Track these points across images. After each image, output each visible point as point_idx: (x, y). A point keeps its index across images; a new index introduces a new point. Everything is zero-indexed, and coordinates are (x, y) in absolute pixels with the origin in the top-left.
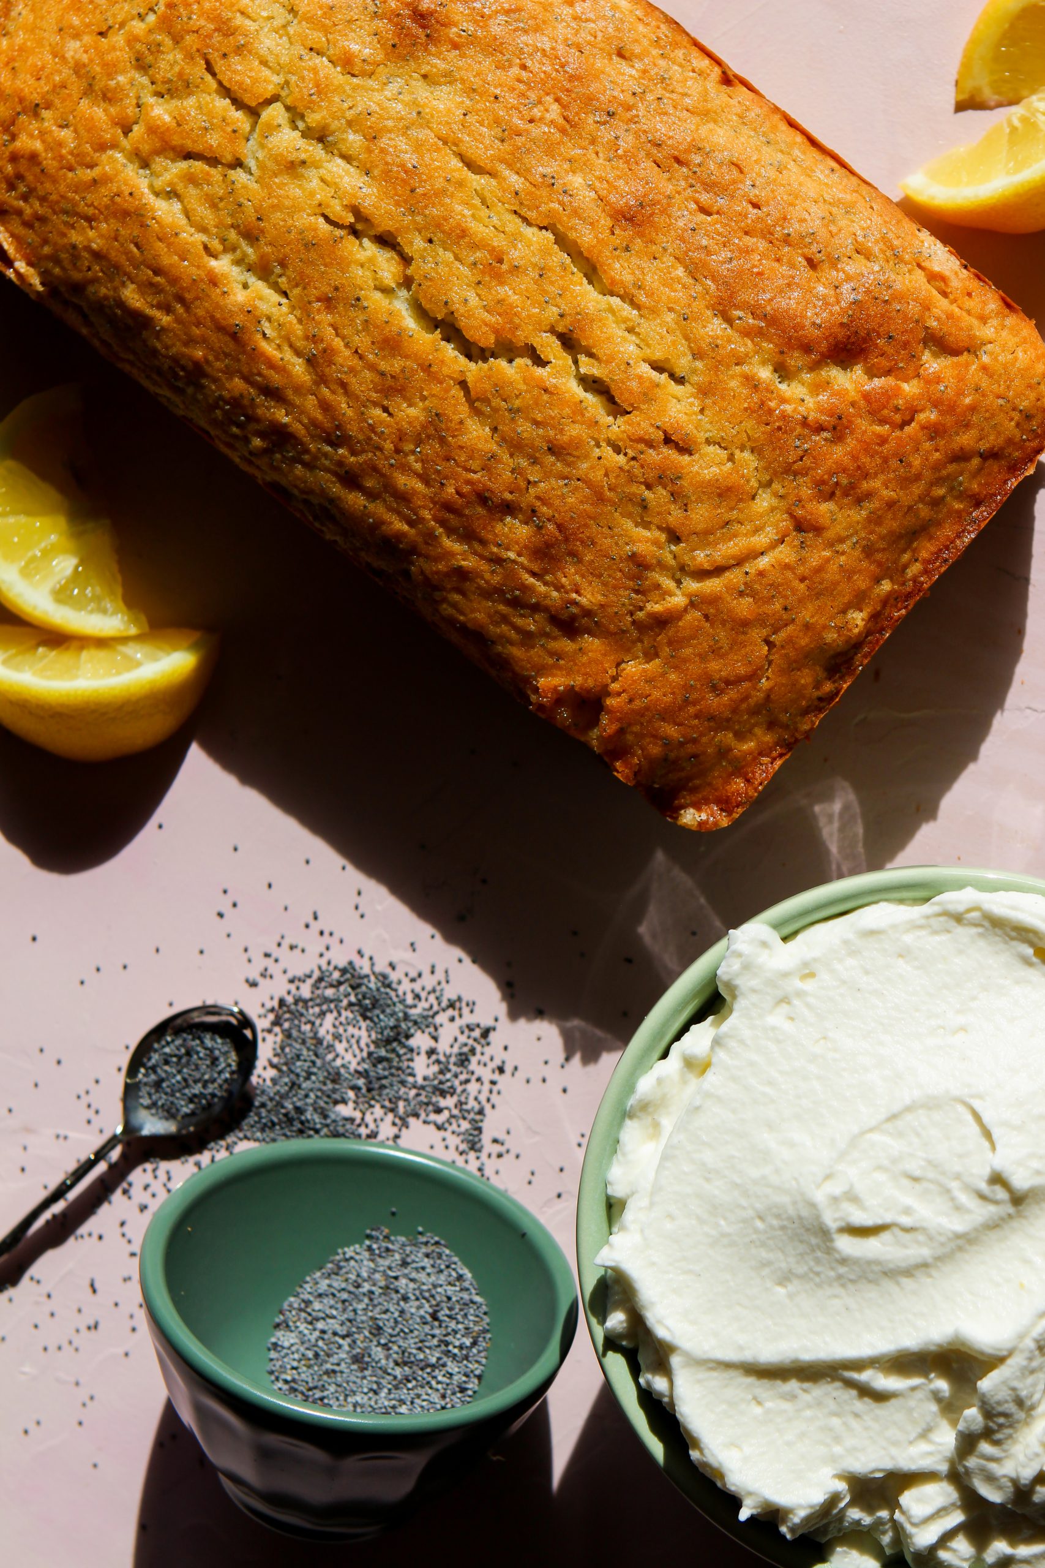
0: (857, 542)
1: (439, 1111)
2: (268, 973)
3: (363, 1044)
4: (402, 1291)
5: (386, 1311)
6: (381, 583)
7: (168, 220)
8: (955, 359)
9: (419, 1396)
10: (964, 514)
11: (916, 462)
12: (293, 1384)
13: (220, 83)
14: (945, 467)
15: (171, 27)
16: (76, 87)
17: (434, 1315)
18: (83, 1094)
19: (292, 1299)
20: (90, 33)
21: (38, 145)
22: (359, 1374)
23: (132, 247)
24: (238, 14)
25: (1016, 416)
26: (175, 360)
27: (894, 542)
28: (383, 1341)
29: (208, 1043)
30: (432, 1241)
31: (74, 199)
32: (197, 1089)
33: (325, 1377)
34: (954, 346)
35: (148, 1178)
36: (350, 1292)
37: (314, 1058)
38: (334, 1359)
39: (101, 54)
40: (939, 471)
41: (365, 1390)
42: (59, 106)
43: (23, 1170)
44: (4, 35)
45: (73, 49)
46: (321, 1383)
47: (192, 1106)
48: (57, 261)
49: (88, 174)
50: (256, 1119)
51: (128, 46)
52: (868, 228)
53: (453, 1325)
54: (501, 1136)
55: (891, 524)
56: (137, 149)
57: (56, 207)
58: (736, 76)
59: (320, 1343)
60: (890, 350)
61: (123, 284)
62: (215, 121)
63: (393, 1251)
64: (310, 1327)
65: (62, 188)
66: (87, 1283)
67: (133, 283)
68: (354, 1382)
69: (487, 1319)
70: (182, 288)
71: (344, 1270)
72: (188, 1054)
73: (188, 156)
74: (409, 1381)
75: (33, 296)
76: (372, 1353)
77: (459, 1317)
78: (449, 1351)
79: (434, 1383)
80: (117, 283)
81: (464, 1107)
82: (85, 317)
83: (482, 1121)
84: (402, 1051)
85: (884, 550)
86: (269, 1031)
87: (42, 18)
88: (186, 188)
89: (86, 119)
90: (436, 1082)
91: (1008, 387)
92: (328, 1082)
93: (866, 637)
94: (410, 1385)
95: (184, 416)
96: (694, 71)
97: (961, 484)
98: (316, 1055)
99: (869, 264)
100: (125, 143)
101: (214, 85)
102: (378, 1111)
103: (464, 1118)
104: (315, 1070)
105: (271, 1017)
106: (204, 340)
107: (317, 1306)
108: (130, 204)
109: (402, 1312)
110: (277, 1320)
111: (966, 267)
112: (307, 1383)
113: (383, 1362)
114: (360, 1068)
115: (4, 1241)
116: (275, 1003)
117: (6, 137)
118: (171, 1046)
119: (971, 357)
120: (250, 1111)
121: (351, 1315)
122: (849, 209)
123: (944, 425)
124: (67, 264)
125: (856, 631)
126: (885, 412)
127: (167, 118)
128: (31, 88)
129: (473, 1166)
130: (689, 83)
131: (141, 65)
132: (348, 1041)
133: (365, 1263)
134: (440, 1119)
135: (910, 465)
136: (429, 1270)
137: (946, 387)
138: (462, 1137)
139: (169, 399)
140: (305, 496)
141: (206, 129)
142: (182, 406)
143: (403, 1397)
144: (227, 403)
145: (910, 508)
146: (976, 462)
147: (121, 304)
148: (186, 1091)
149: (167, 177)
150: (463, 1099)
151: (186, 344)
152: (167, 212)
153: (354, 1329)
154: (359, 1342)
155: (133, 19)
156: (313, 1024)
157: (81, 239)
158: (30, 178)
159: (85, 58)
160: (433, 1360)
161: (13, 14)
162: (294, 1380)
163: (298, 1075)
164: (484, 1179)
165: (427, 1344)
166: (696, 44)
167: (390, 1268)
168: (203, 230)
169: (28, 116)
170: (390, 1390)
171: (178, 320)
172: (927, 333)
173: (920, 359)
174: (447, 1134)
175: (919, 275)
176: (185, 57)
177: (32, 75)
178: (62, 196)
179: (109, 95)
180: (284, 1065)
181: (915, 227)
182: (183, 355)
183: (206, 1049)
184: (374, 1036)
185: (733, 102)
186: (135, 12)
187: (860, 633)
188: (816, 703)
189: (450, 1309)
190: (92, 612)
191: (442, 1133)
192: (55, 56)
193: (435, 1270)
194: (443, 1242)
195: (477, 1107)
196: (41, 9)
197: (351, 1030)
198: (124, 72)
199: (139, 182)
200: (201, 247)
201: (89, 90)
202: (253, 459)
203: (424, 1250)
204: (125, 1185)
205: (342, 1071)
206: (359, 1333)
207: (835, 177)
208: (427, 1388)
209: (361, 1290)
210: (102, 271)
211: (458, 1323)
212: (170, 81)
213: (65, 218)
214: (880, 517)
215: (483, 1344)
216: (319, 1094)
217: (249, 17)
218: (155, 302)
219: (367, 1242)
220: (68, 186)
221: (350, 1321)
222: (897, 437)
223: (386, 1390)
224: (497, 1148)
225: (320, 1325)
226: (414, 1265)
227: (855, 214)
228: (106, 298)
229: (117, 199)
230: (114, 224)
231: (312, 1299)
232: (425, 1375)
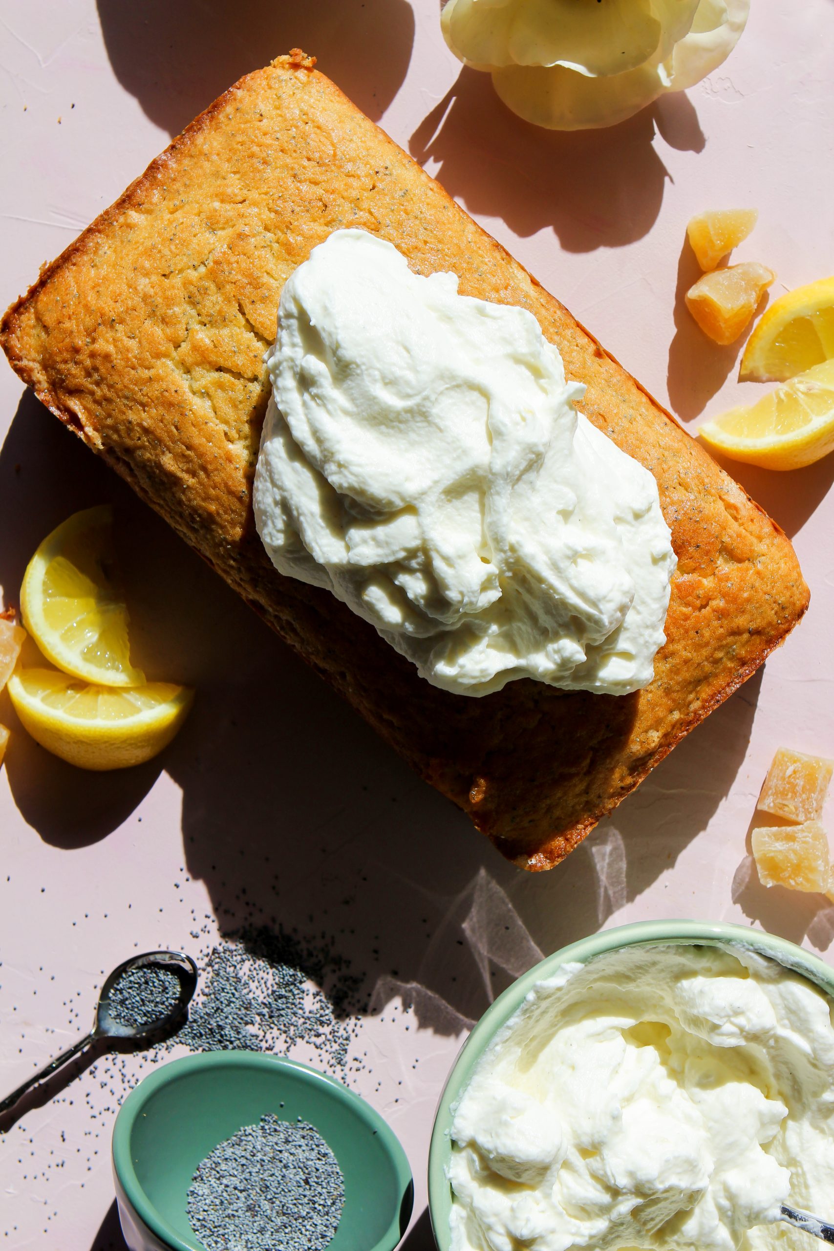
0: (661, 685)
1: (318, 1035)
2: (207, 929)
3: (269, 985)
4: (284, 1162)
5: (272, 1175)
6: (324, 678)
7: (201, 413)
8: (740, 565)
9: (292, 1239)
10: (733, 670)
11: (707, 633)
12: (203, 1222)
13: (247, 321)
14: (725, 638)
15: (216, 277)
16: (143, 311)
17: (307, 1182)
18: (68, 1002)
19: (206, 1160)
20: (157, 274)
21: (111, 349)
22: (251, 1219)
23: (173, 428)
24: (265, 274)
25: (776, 607)
26: (195, 510)
27: (685, 686)
28: (269, 1197)
29: (162, 977)
30: (308, 1128)
31: (134, 389)
32: (150, 1007)
33: (227, 1219)
34: (740, 557)
35: (109, 1063)
36: (247, 1159)
37: (234, 991)
38: (235, 1206)
39: (164, 290)
40: (722, 641)
41: (255, 1231)
42: (129, 323)
43: (20, 1051)
44: (93, 267)
45: (143, 283)
46: (224, 1223)
47: (145, 1018)
48: (117, 431)
49: (146, 374)
50: (189, 1030)
51: (184, 287)
52: (688, 468)
53: (319, 1189)
54: (360, 1056)
55: (686, 674)
56: (183, 360)
57: (120, 394)
58: (604, 351)
59: (225, 1194)
60: (696, 555)
61: (163, 453)
62: (242, 347)
63: (279, 1131)
64: (218, 1182)
65: (126, 381)
66: (60, 1134)
67: (170, 452)
68: (247, 1225)
69: (343, 1187)
70: (206, 461)
71: (244, 1142)
72: (146, 983)
73: (220, 369)
74: (286, 1227)
75: (95, 452)
76: (261, 1204)
77: (324, 1183)
78: (315, 1208)
79: (303, 1230)
80: (158, 451)
81: (336, 1034)
82: (131, 470)
83: (348, 1045)
84: (296, 992)
85: (678, 691)
86: (204, 970)
87: (122, 258)
88: (216, 391)
89: (148, 335)
90: (318, 1015)
91: (773, 587)
92: (242, 1008)
93: (659, 748)
94: (287, 1230)
95: (194, 547)
96: (577, 346)
97: (734, 650)
98: (236, 989)
99: (687, 494)
100: (174, 354)
101: (243, 322)
102: (275, 1032)
103: (335, 1042)
104: (233, 999)
105: (206, 960)
106: (217, 499)
107: (223, 1166)
108: (175, 399)
109: (284, 1176)
110: (195, 1175)
111: (749, 500)
112: (214, 1222)
113: (269, 1212)
114: (265, 1001)
115: (4, 1102)
116: (210, 951)
117: (88, 340)
118: (136, 976)
119: (751, 565)
120: (185, 1024)
121: (247, 1176)
122: (676, 453)
123: (728, 611)
124: (123, 434)
125: (653, 745)
126: (690, 598)
127: (207, 341)
128: (111, 309)
129: (338, 1075)
130: (574, 354)
131: (192, 301)
132: (259, 982)
133: (259, 1138)
134: (319, 1041)
135: (702, 636)
136: (303, 1148)
137: (732, 584)
138: (332, 1055)
139: (185, 534)
140: (276, 613)
141: (235, 352)
142: (194, 540)
143: (281, 1239)
144: (229, 543)
145: (699, 664)
146: (746, 636)
147: (159, 466)
148: (143, 1008)
149: (203, 382)
150: (336, 1029)
151: (204, 500)
152: (200, 407)
153: (249, 1187)
154: (252, 1196)
155: (189, 268)
156: (235, 967)
157: (135, 417)
158: (103, 370)
159: (152, 292)
160: (304, 1214)
161: (101, 252)
162: (204, 1220)
163: (222, 1002)
164: (346, 1085)
165: (300, 1201)
166: (578, 325)
167: (276, 1144)
168: (226, 422)
169: (106, 327)
170: (272, 1232)
171: (200, 483)
172: (722, 546)
173: (716, 563)
174: (323, 1052)
175: (720, 504)
176: (225, 300)
177: (111, 298)
178: (125, 386)
179: (167, 320)
180: (213, 994)
181: (718, 468)
182: (201, 507)
183: (160, 980)
184: (277, 980)
185: (603, 370)
186: (191, 264)
187: (655, 747)
188: (619, 790)
189: (317, 1177)
190: (108, 669)
191: (319, 1051)
192: (130, 287)
193: (308, 1148)
194: (315, 1129)
195: (345, 1035)
196: (122, 251)
197: (261, 973)
198: (179, 304)
199: (181, 382)
200: (223, 434)
201: (152, 314)
202: (242, 583)
203: (301, 1132)
204: (91, 1068)
205: (253, 1002)
206: (252, 1189)
207: (667, 429)
208: (298, 1233)
209: (255, 1158)
210: (148, 441)
211: (323, 1188)
212: (211, 315)
213: (126, 402)
214: (678, 669)
215: (339, 1204)
216: (235, 1016)
217: (272, 277)
218: (185, 468)
219: (262, 1124)
220: (130, 380)
221: (246, 1180)
222: (696, 616)
223: (269, 1233)
224: (356, 1065)
225: (225, 1181)
226: (294, 1143)
227: (679, 458)
228: (149, 460)
229: (166, 394)
230: (161, 410)
231: (220, 1161)
232: (298, 1224)
